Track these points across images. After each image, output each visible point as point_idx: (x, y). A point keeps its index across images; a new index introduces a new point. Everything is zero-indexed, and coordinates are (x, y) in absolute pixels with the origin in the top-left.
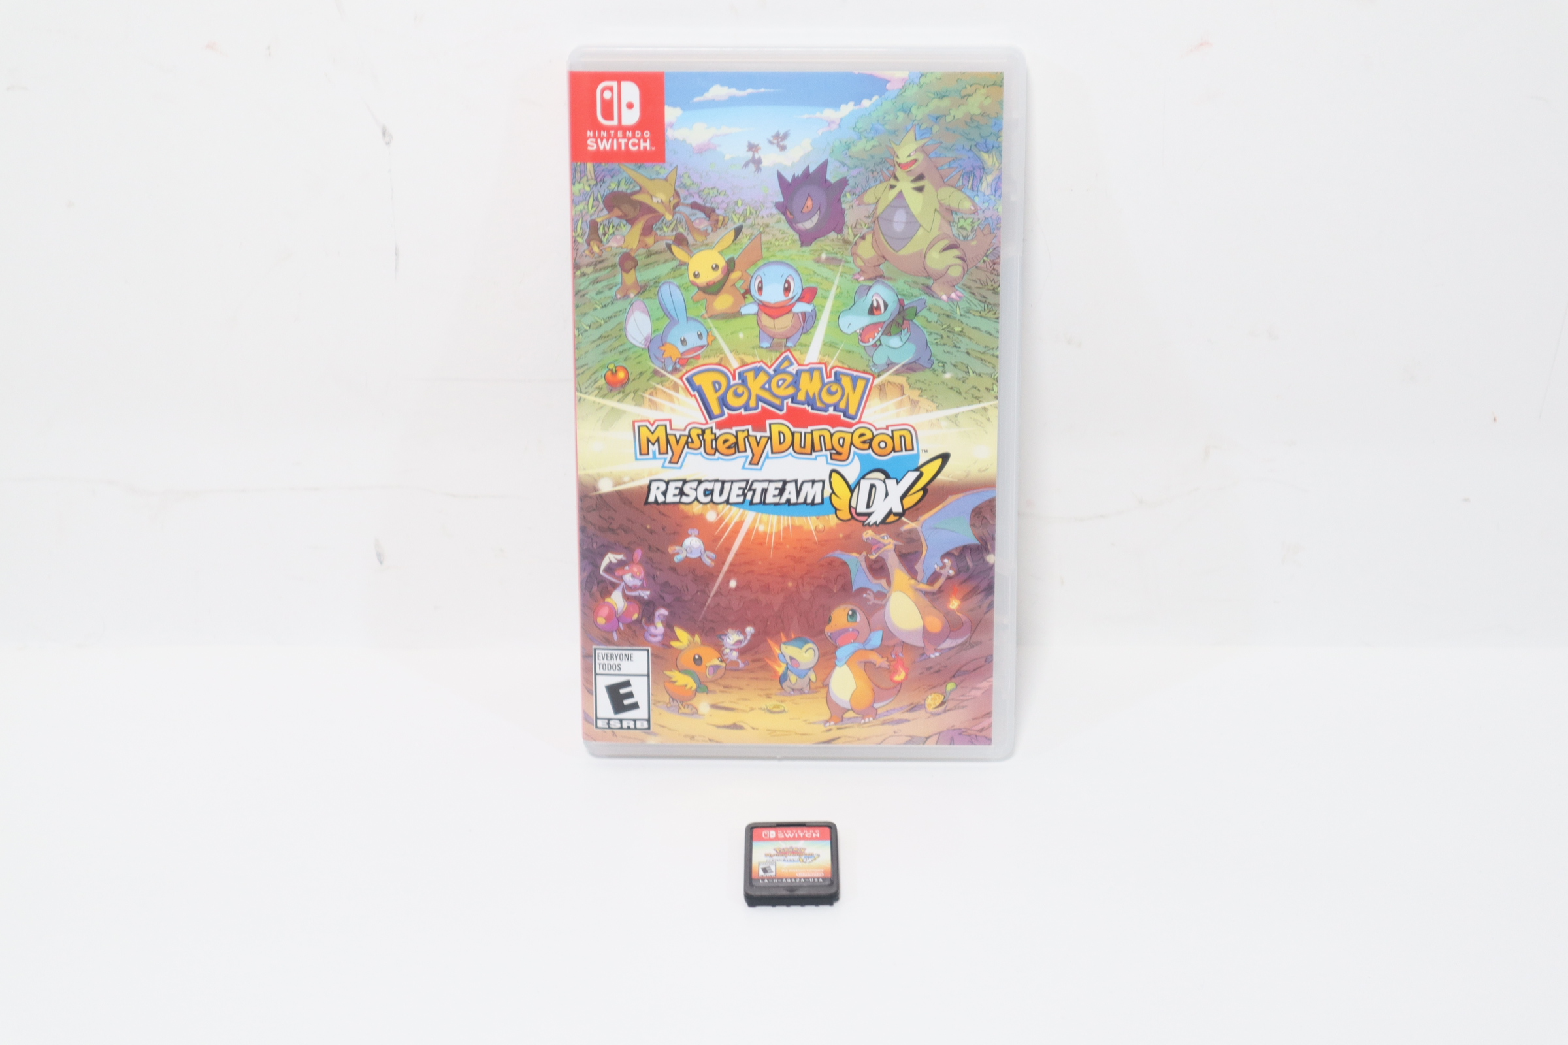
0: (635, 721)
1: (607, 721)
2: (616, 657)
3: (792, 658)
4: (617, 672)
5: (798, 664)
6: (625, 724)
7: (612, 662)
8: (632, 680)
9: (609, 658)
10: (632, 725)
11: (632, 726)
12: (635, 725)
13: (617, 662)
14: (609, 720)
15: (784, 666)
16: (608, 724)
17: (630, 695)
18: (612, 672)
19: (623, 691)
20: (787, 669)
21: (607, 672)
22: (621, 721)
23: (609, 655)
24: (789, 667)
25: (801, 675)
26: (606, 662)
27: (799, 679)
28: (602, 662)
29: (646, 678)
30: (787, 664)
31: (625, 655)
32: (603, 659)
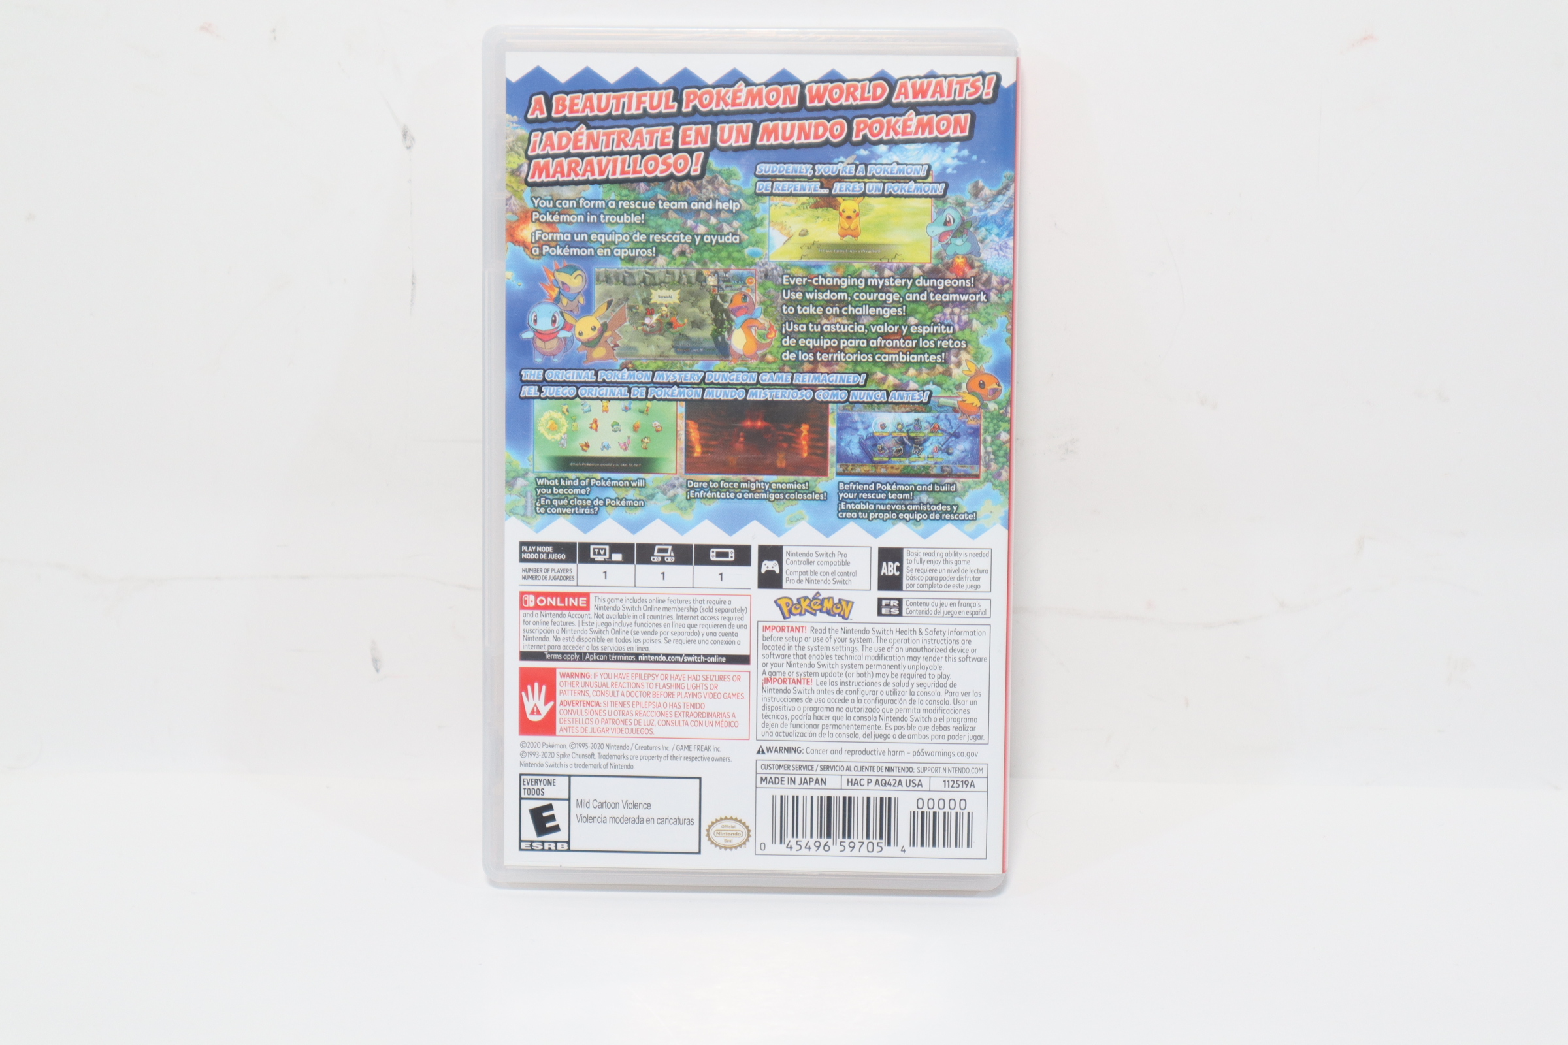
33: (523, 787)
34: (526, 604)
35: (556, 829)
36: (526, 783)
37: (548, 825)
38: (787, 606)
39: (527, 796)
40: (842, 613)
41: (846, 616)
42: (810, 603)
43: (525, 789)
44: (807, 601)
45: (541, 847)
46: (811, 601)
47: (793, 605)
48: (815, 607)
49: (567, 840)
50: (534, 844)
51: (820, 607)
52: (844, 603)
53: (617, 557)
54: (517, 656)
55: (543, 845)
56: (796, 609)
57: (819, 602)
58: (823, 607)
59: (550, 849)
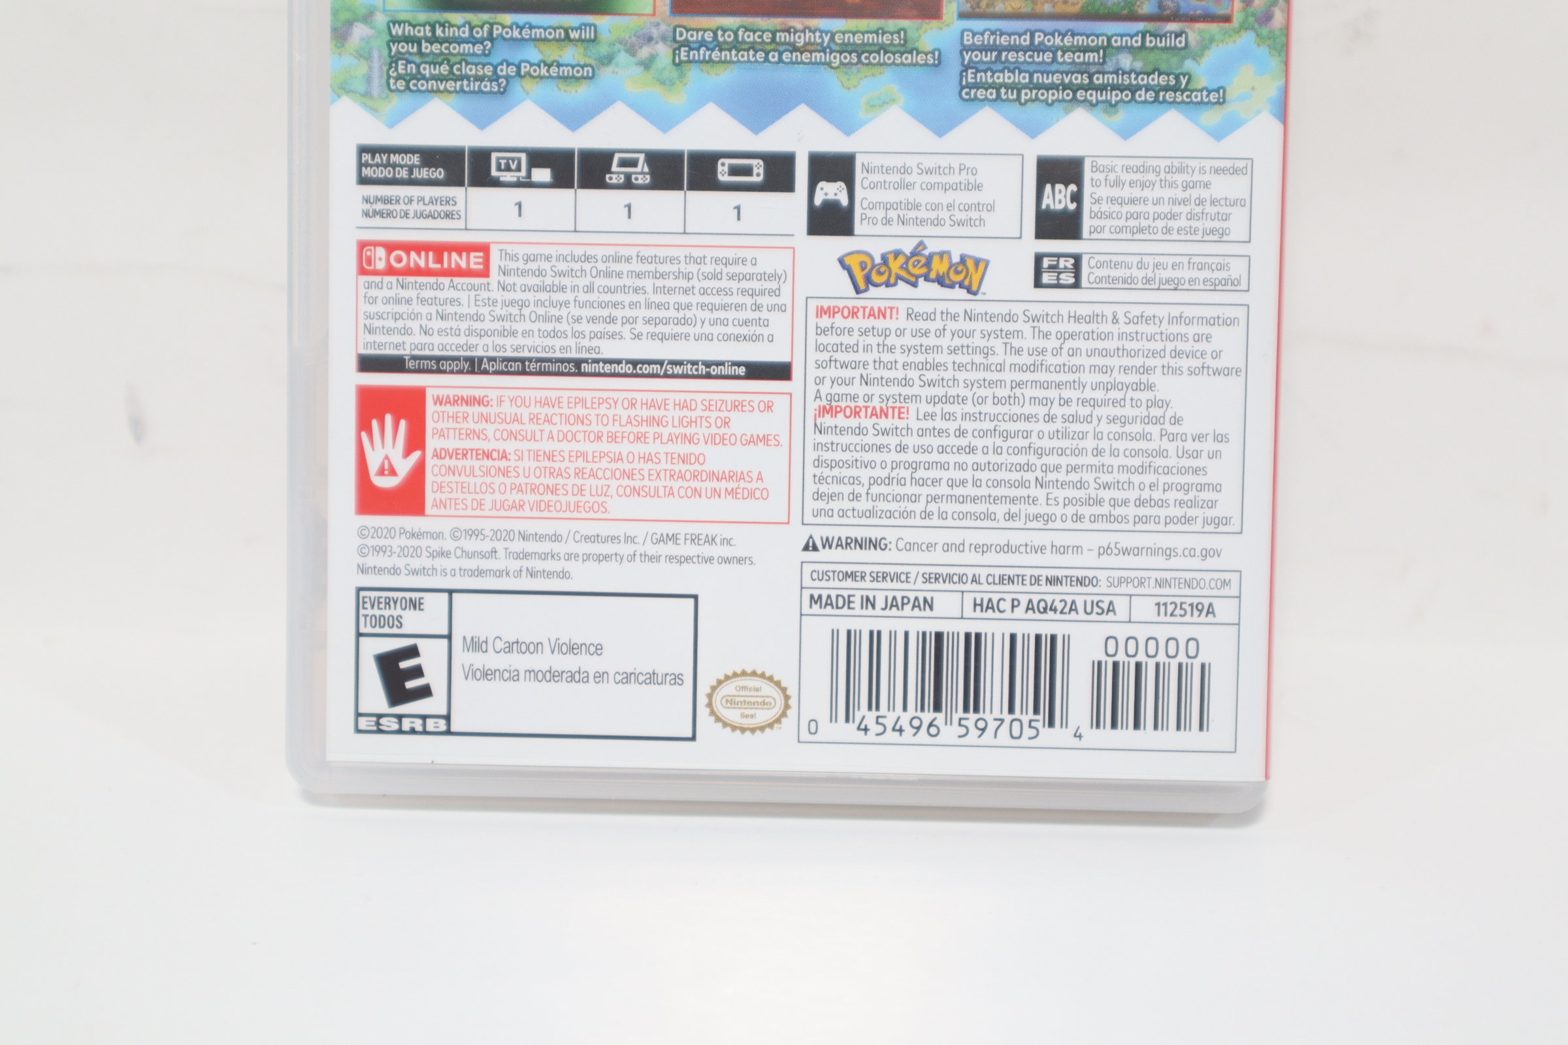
33: (362, 612)
34: (369, 263)
35: (425, 692)
36: (368, 605)
37: (410, 684)
38: (863, 269)
39: (369, 630)
40: (966, 283)
41: (974, 288)
42: (907, 262)
43: (366, 616)
44: (901, 260)
45: (395, 727)
46: (908, 259)
47: (873, 266)
48: (916, 271)
49: (444, 712)
50: (383, 721)
51: (924, 270)
52: (970, 264)
53: (543, 175)
54: (353, 363)
55: (400, 723)
56: (880, 273)
57: (923, 261)
58: (930, 270)
59: (413, 731)
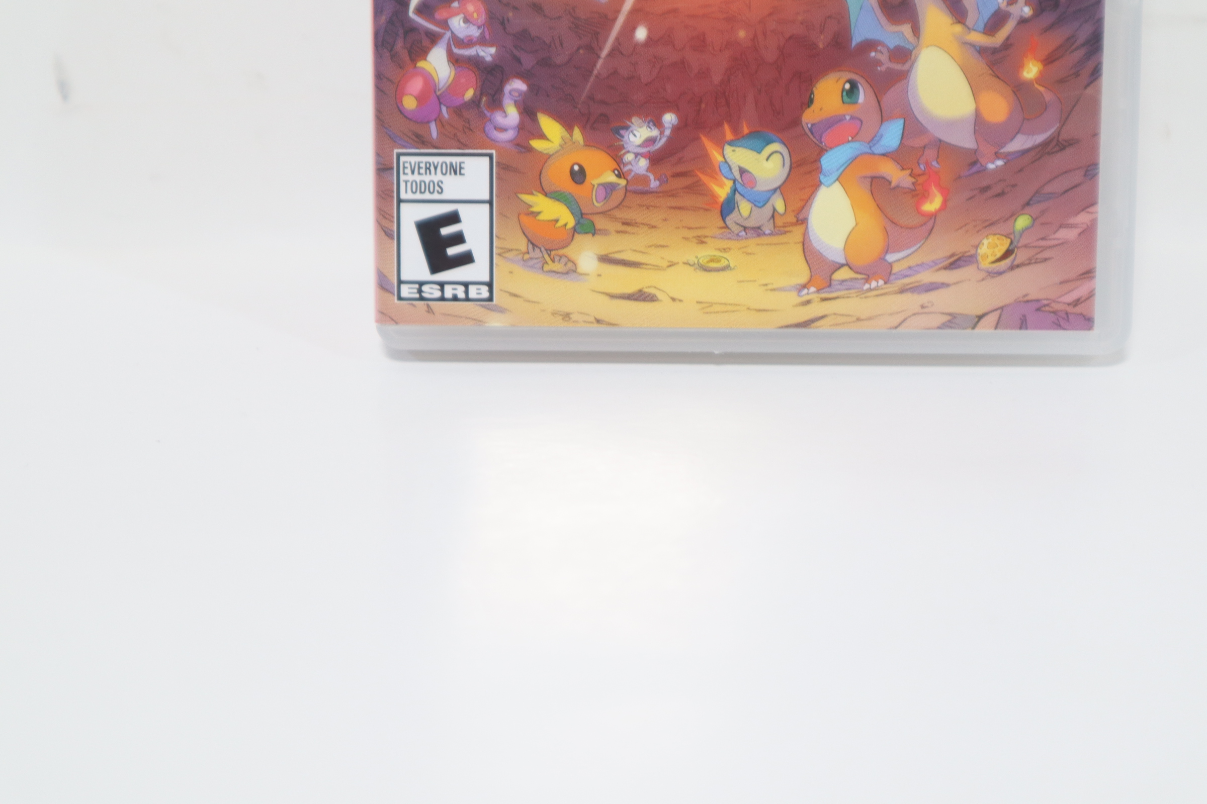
0: (466, 285)
1: (417, 286)
2: (436, 168)
3: (742, 171)
4: (436, 196)
5: (753, 182)
6: (449, 292)
7: (427, 178)
8: (463, 210)
9: (423, 171)
10: (460, 292)
11: (461, 294)
12: (467, 292)
13: (437, 177)
14: (421, 284)
15: (729, 184)
16: (420, 291)
17: (458, 239)
18: (427, 196)
19: (445, 231)
20: (735, 190)
21: (418, 196)
22: (442, 285)
23: (423, 165)
24: (739, 187)
25: (759, 202)
26: (417, 178)
27: (754, 209)
28: (410, 177)
29: (487, 206)
30: (735, 181)
31: (451, 164)
32: (413, 172)
